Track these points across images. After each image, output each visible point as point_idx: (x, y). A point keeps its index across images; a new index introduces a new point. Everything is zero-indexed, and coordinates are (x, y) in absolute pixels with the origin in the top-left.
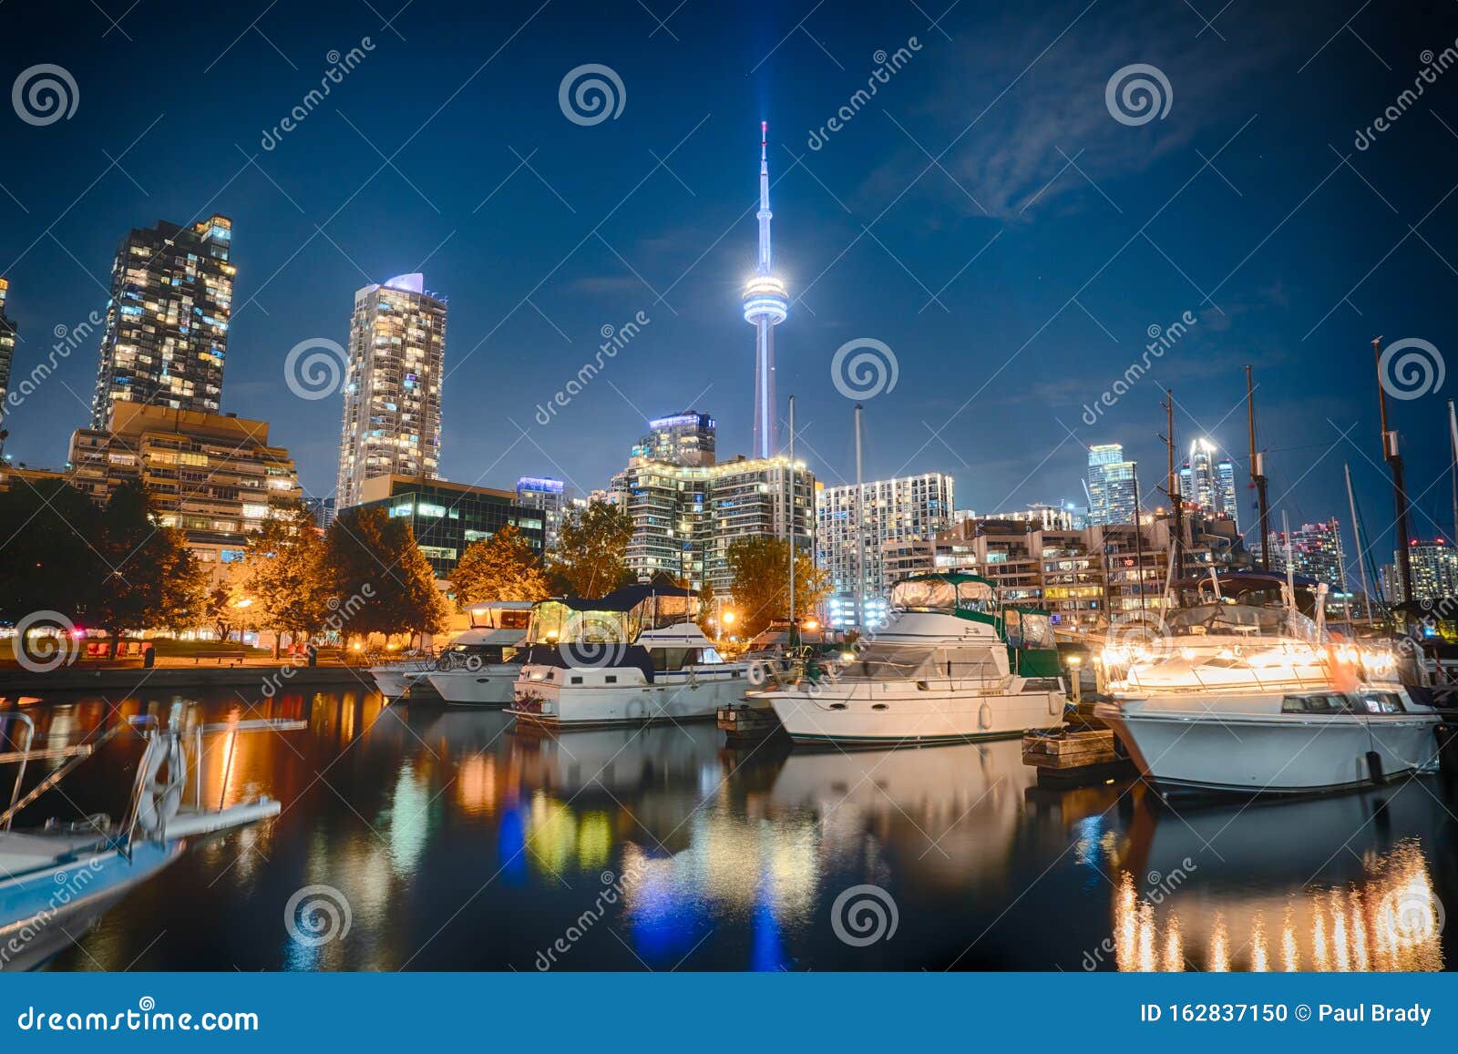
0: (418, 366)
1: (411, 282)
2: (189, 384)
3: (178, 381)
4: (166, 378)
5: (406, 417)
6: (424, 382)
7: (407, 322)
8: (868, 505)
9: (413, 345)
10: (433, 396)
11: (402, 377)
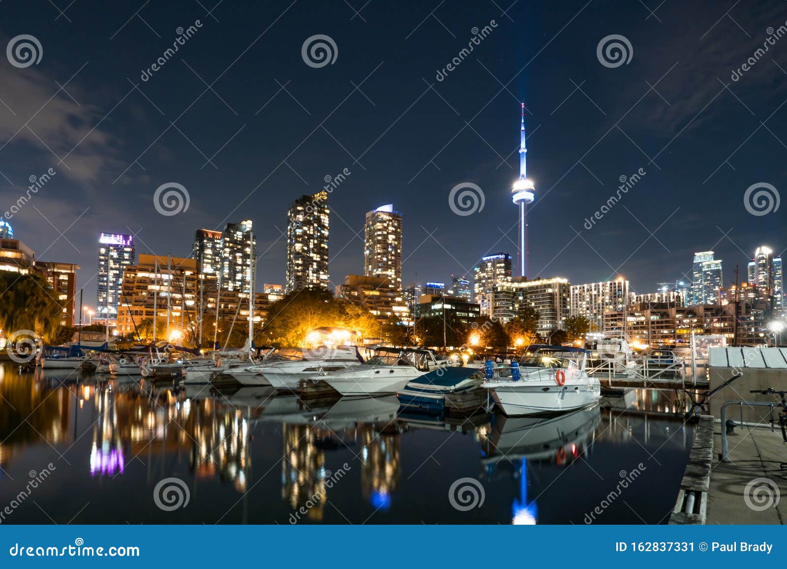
0: (393, 242)
1: (388, 208)
2: (318, 256)
3: (315, 255)
4: (312, 255)
5: (390, 263)
6: (395, 248)
7: (388, 225)
9: (390, 234)
10: (399, 253)
11: (388, 247)
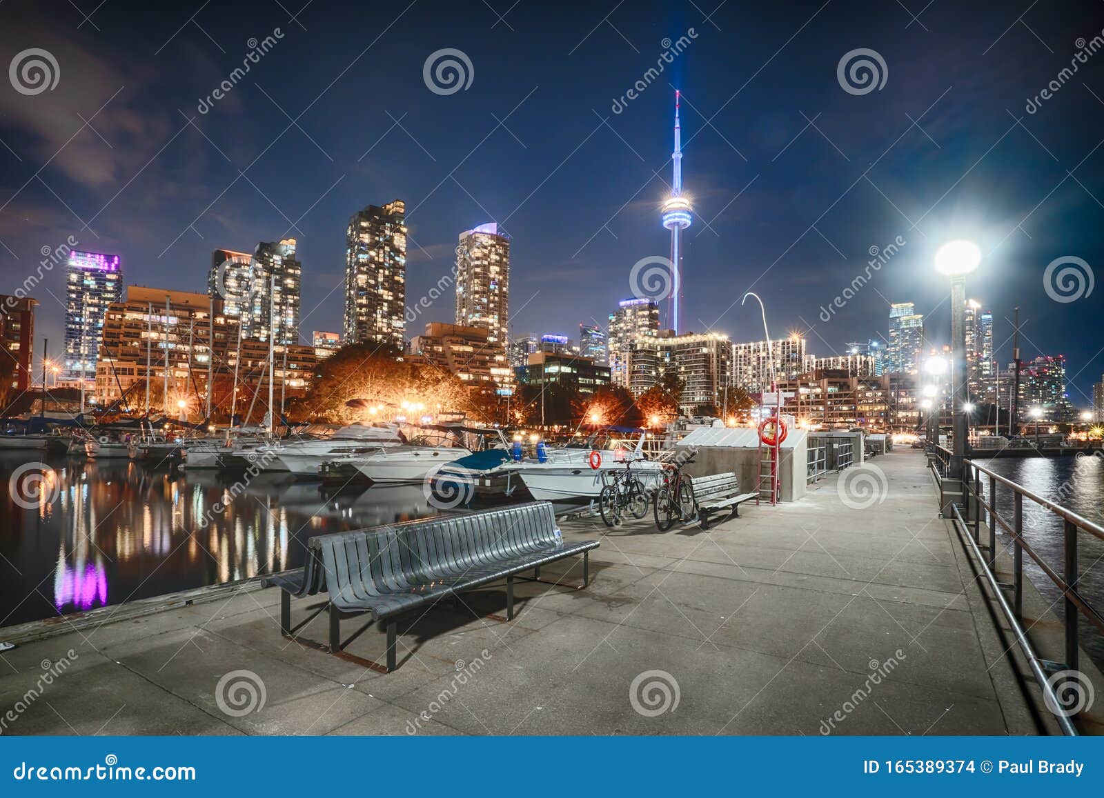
0: (497, 276)
1: (490, 228)
2: (391, 293)
3: (386, 292)
4: (381, 291)
5: (492, 305)
6: (500, 284)
7: (490, 252)
8: (755, 355)
9: (494, 265)
10: (505, 293)
11: (489, 283)
